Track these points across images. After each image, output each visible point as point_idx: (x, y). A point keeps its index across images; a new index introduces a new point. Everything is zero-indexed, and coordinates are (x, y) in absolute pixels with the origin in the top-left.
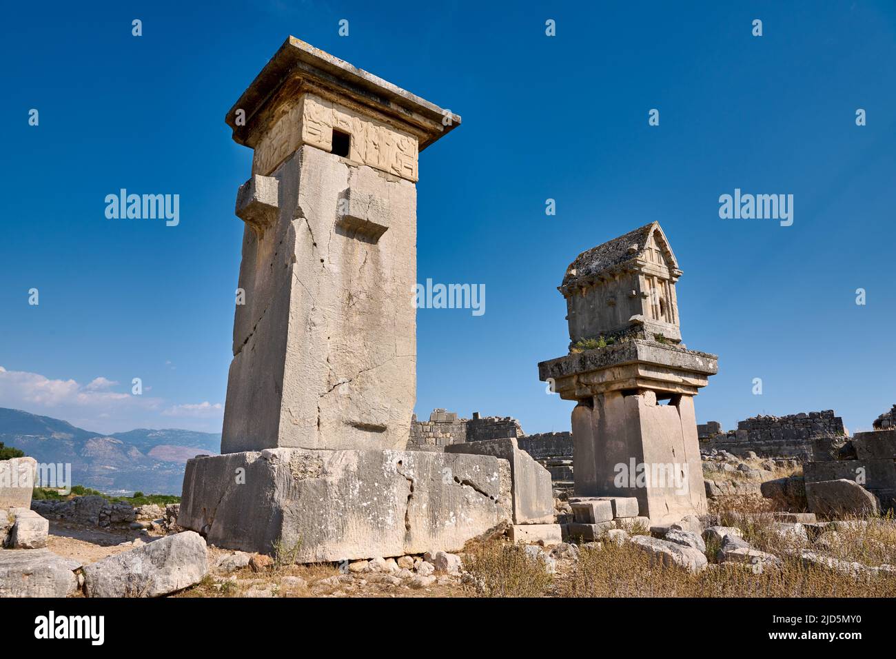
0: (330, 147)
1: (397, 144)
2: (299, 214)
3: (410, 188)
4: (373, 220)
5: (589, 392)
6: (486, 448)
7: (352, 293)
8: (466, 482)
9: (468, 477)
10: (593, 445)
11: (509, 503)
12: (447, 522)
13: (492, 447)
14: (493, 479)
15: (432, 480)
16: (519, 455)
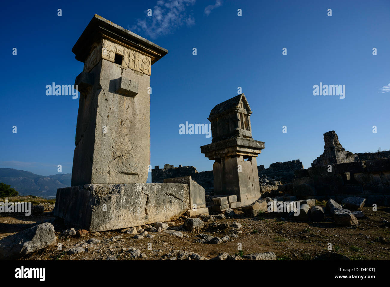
0: (113, 60)
1: (142, 60)
2: (100, 88)
3: (147, 78)
4: (131, 90)
5: (219, 156)
6: (179, 180)
7: (123, 120)
8: (170, 194)
9: (171, 192)
10: (221, 177)
11: (188, 201)
12: (163, 211)
13: (182, 180)
14: (181, 193)
15: (157, 194)
16: (192, 182)
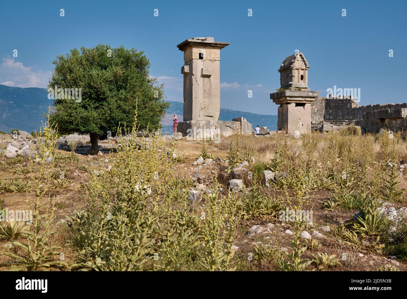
0: (199, 58)
2: (193, 75)
4: (208, 74)
7: (205, 90)
8: (228, 126)
11: (240, 130)
14: (234, 126)
15: (220, 126)
16: (243, 121)
